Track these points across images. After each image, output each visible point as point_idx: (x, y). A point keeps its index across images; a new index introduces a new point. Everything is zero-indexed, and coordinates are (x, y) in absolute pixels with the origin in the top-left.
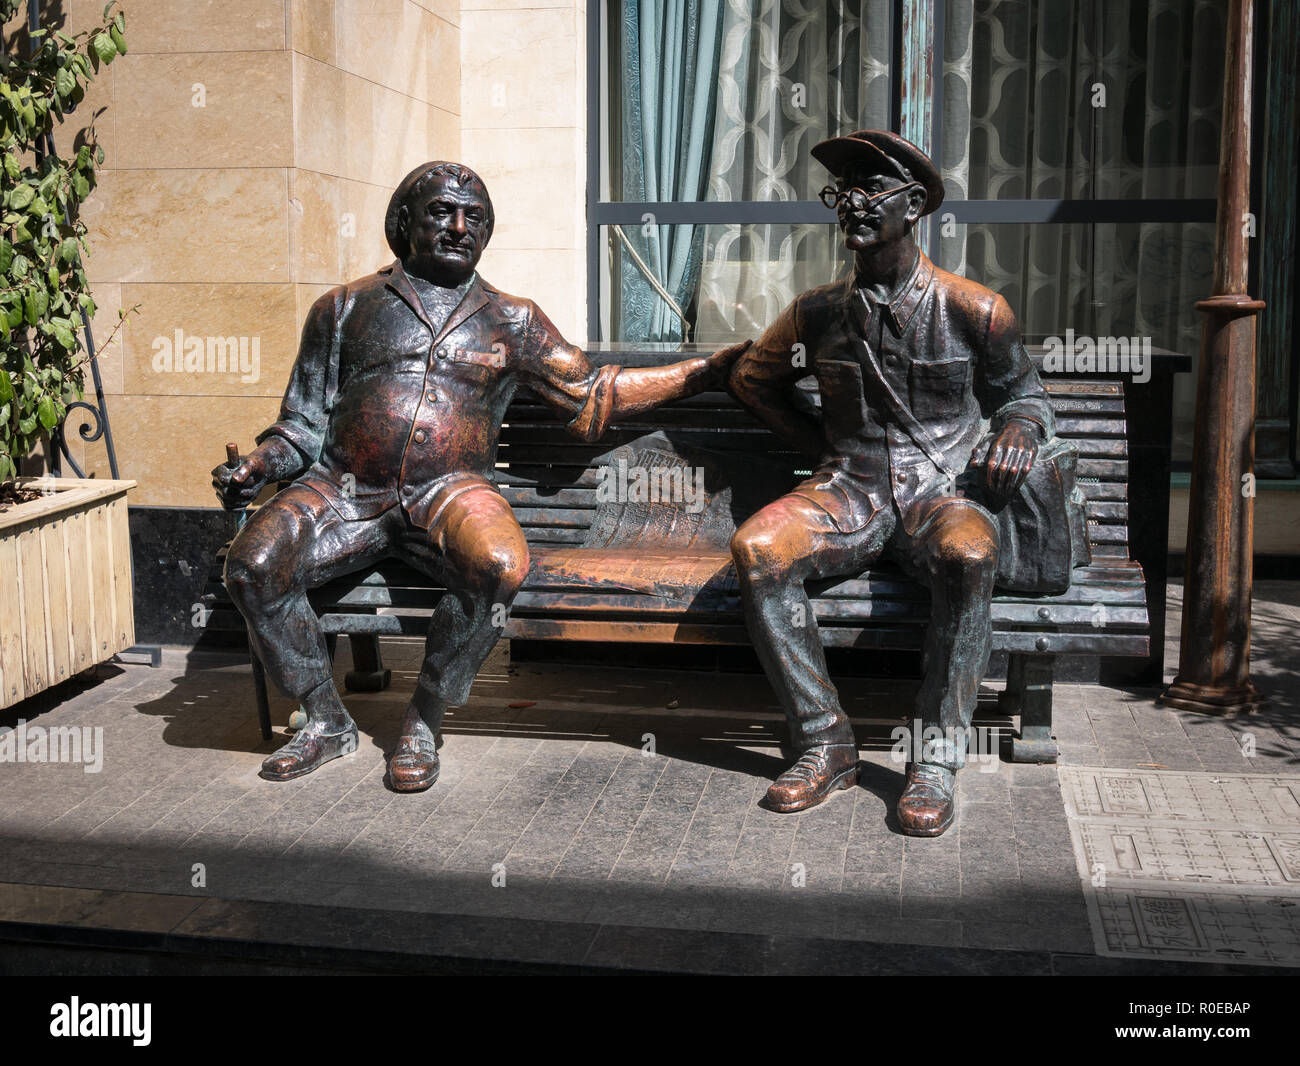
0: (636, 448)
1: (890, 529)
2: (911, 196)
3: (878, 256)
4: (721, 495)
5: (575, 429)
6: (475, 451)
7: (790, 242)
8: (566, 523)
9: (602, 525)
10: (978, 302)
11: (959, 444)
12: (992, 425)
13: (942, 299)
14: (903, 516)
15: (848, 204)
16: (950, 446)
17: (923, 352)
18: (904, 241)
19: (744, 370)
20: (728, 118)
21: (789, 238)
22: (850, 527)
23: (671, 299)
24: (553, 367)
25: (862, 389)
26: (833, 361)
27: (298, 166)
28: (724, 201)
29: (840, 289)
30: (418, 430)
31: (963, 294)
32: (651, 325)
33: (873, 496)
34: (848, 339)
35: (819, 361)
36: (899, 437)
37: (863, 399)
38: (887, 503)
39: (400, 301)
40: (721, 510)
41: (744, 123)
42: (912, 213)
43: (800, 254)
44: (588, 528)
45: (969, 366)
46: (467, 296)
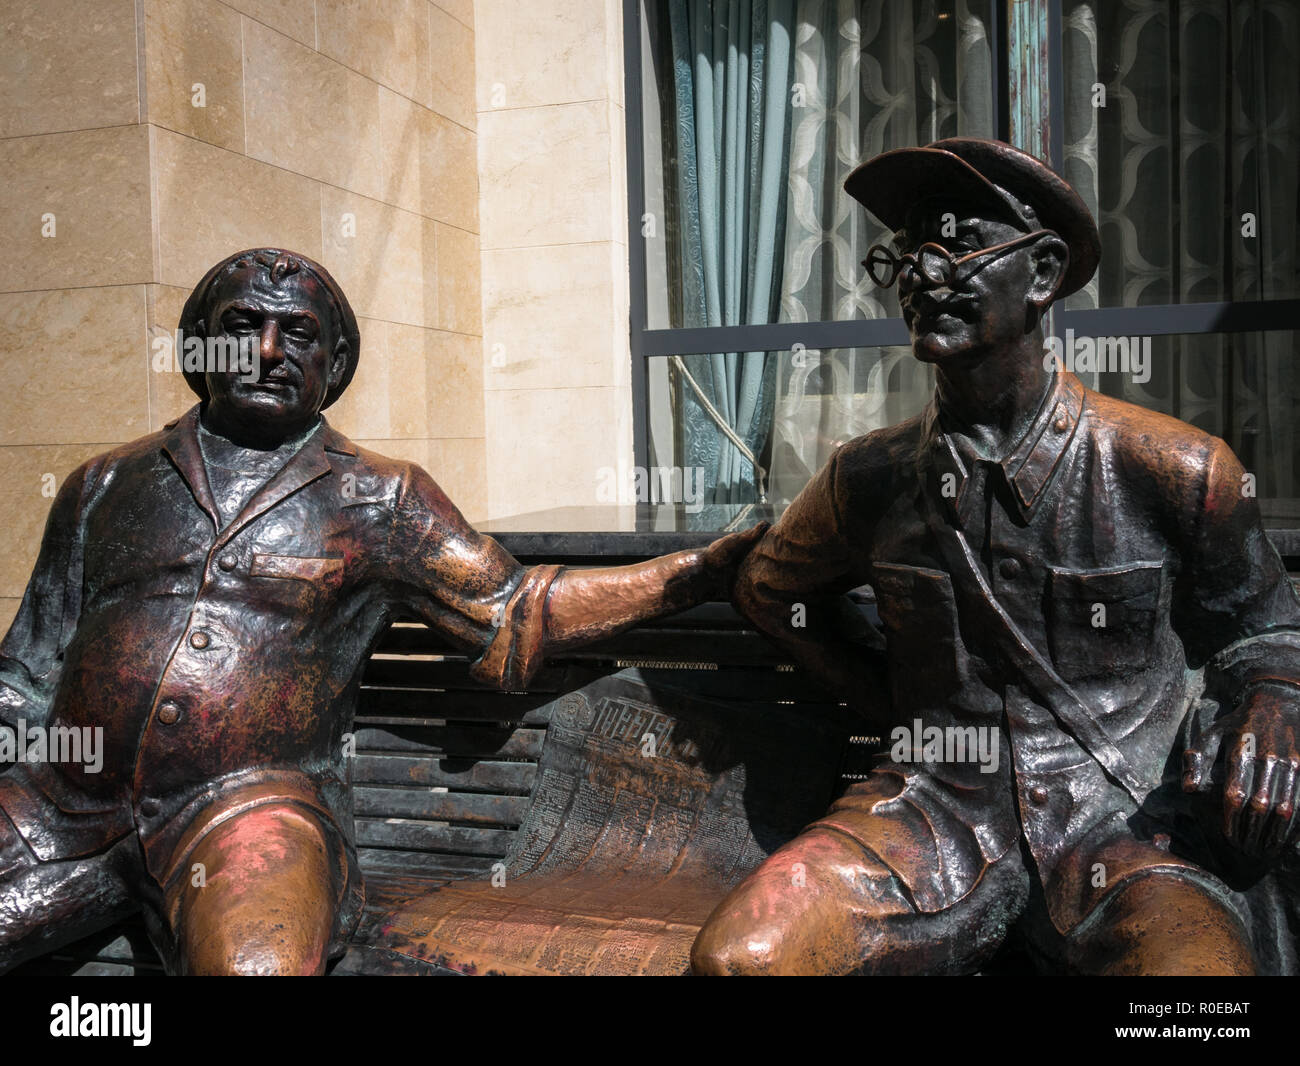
0: (593, 696)
1: (1018, 901)
2: (1037, 256)
3: (977, 372)
4: (728, 778)
5: (481, 674)
6: (282, 730)
7: (880, 370)
8: (481, 818)
9: (538, 824)
10: (1177, 453)
11: (1147, 723)
12: (1208, 679)
13: (1105, 447)
14: (1044, 877)
15: (916, 277)
16: (1131, 729)
17: (1071, 551)
18: (1027, 343)
19: (758, 574)
20: (802, 227)
21: (878, 365)
22: (937, 899)
23: (740, 442)
24: (443, 574)
25: (956, 620)
26: (901, 567)
27: (162, 281)
28: (799, 321)
29: (911, 434)
30: (166, 700)
31: (1147, 438)
32: (719, 472)
33: (981, 831)
34: (928, 527)
35: (876, 564)
36: (1033, 716)
37: (958, 638)
38: (1011, 846)
39: (177, 474)
40: (728, 804)
41: (821, 232)
42: (1041, 289)
43: (892, 384)
44: (515, 828)
45: (1164, 575)
46: (291, 462)
